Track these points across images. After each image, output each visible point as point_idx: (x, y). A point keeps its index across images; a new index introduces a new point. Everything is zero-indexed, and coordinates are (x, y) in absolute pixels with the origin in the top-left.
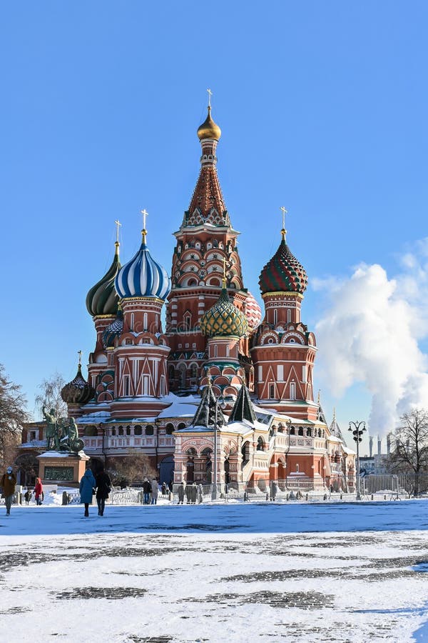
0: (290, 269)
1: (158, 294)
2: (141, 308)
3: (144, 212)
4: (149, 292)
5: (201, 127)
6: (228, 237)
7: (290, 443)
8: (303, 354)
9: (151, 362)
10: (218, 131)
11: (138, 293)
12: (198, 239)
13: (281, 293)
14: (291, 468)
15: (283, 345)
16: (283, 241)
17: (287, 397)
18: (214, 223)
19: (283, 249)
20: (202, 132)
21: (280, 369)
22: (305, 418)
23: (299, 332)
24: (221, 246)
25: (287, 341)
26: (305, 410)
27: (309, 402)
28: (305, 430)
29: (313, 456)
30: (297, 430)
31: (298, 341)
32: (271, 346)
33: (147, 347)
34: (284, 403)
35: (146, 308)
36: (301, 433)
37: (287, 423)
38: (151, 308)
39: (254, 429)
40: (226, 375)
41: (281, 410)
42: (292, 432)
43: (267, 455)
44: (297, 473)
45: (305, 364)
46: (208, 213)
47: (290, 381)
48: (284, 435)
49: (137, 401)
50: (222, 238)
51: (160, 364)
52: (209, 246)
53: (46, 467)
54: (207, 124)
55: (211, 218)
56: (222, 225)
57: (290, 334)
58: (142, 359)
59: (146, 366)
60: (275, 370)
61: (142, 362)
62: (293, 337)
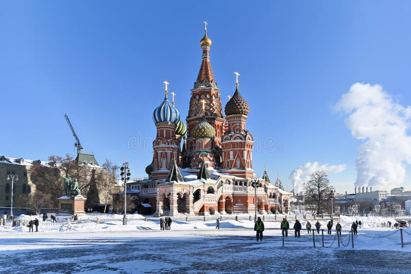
0: (237, 102)
1: (170, 120)
2: (162, 128)
3: (166, 83)
4: (165, 120)
5: (202, 40)
6: (213, 92)
7: (235, 189)
8: (243, 145)
9: (166, 153)
10: (210, 41)
11: (161, 121)
12: (198, 94)
13: (233, 115)
14: (236, 201)
15: (232, 141)
16: (237, 90)
17: (235, 166)
18: (206, 86)
19: (236, 93)
20: (202, 43)
21: (231, 153)
22: (244, 177)
23: (241, 134)
24: (208, 96)
25: (235, 139)
26: (245, 173)
27: (247, 169)
28: (243, 183)
29: (247, 196)
30: (238, 183)
31: (241, 139)
32: (227, 142)
33: (164, 146)
34: (233, 170)
35: (165, 128)
36: (241, 184)
37: (233, 180)
38: (167, 128)
39: (204, 183)
40: (202, 158)
41: (231, 173)
42: (236, 184)
43: (216, 196)
44: (240, 204)
45: (244, 150)
46: (203, 81)
47: (237, 158)
48: (231, 185)
49: (159, 171)
50: (209, 93)
51: (172, 154)
52: (202, 96)
53: (62, 204)
54: (204, 39)
55: (204, 84)
56: (210, 86)
57: (238, 135)
58: (162, 151)
59: (164, 155)
60: (229, 154)
61: (162, 153)
62: (238, 137)
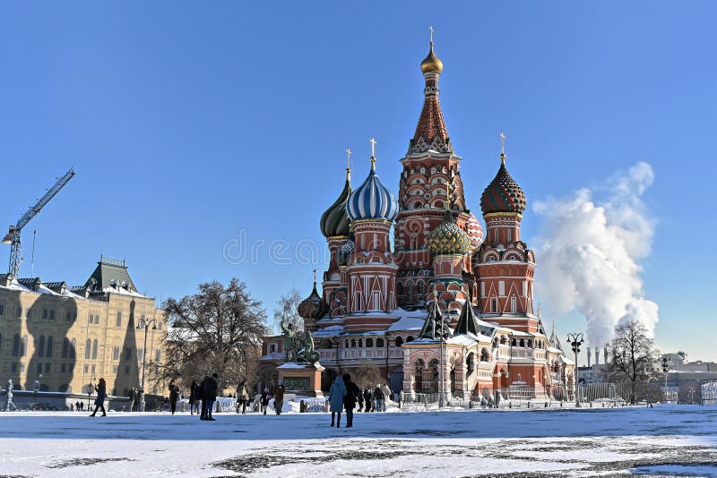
0: (509, 191)
1: (386, 216)
2: (371, 229)
3: (373, 141)
4: (378, 214)
5: (423, 63)
6: (451, 163)
7: (512, 353)
8: (523, 271)
9: (380, 280)
10: (440, 65)
11: (368, 216)
12: (423, 165)
13: (501, 213)
14: (514, 378)
15: (504, 262)
16: (502, 165)
17: (508, 310)
18: (438, 150)
19: (502, 172)
20: (425, 66)
21: (502, 284)
22: (526, 330)
23: (518, 250)
24: (444, 171)
25: (508, 258)
26: (526, 322)
27: (530, 315)
28: (526, 341)
29: (533, 367)
30: (518, 341)
31: (518, 259)
32: (493, 263)
33: (377, 265)
34: (506, 317)
35: (376, 229)
36: (522, 344)
37: (509, 336)
38: (380, 230)
39: (478, 341)
40: (451, 291)
41: (503, 323)
42: (514, 344)
43: (491, 365)
44: (519, 382)
45: (525, 280)
46: (432, 140)
47: (511, 295)
48: (506, 347)
49: (368, 316)
50: (445, 164)
51: (389, 280)
52: (433, 171)
53: (285, 378)
54: (430, 58)
55: (435, 146)
56: (445, 151)
57: (511, 252)
58: (372, 276)
59: (377, 284)
60: (497, 286)
61: (372, 280)
62: (513, 254)
